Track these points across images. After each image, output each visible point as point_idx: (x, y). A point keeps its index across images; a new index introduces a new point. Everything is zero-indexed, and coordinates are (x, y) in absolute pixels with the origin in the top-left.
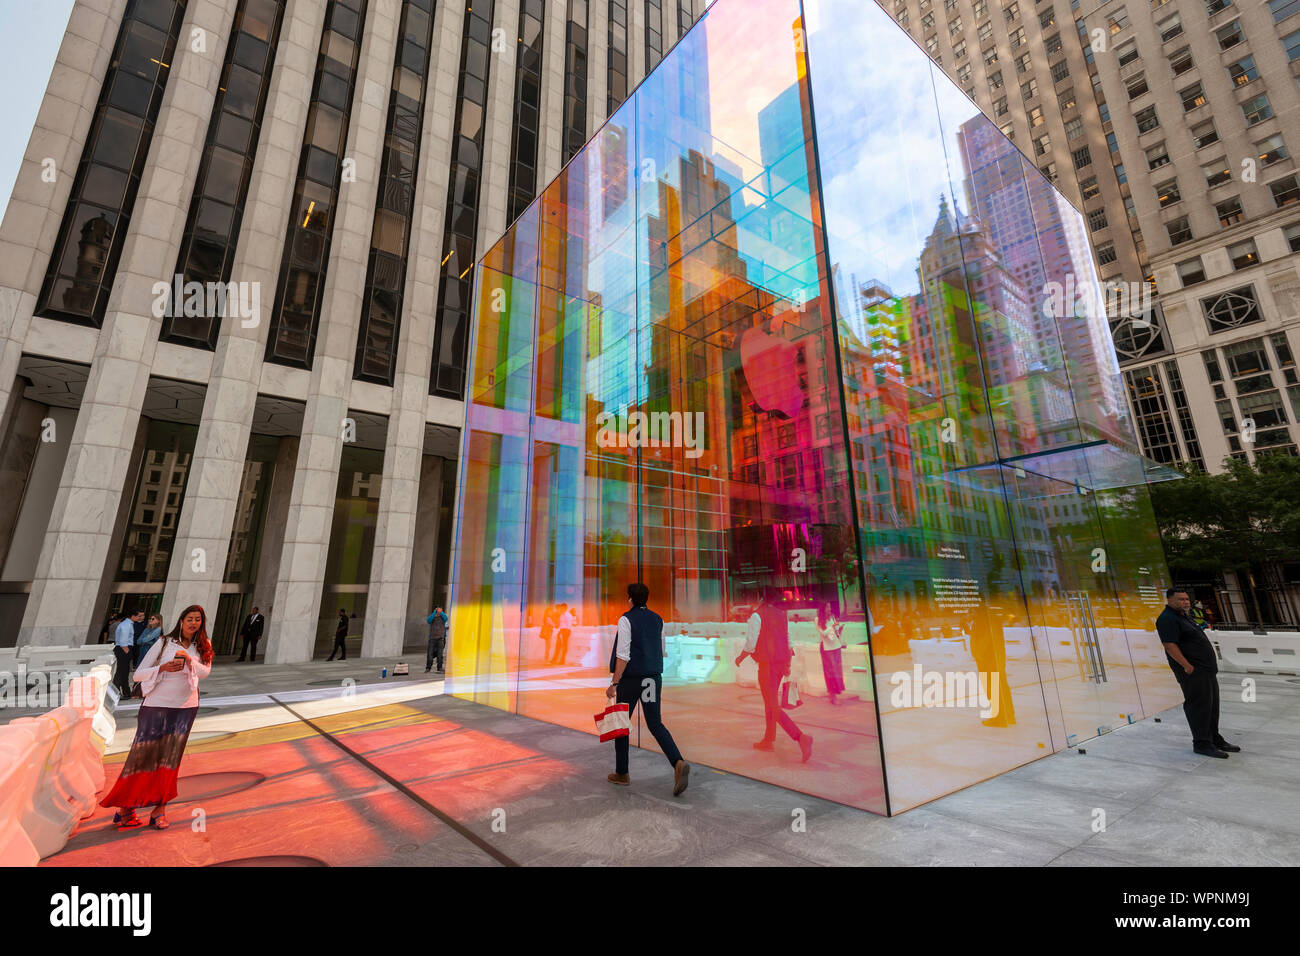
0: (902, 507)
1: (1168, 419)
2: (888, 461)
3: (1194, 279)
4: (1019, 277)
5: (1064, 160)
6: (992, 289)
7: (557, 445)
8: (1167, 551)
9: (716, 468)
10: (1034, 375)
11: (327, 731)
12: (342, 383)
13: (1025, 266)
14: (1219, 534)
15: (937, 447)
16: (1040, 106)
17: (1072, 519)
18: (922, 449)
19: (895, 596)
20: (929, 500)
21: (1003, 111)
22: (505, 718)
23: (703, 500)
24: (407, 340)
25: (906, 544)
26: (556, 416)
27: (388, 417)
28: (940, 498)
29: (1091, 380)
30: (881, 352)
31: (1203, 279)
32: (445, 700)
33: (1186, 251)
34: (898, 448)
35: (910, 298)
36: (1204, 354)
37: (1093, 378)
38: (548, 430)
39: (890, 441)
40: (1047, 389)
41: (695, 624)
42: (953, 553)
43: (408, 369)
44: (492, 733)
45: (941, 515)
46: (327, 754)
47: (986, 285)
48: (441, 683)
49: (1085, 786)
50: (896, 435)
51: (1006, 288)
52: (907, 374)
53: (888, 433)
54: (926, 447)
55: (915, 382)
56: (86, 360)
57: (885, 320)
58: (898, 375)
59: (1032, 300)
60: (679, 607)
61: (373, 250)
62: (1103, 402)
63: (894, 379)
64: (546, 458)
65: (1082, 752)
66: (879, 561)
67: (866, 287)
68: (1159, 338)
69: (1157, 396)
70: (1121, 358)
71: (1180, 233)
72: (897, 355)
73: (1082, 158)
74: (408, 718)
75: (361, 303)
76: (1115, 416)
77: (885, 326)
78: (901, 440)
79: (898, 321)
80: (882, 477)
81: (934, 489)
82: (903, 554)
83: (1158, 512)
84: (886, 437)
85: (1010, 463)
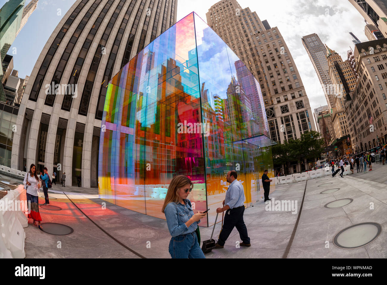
0: (221, 153)
1: (275, 132)
2: (219, 141)
3: (279, 102)
4: (249, 97)
5: (255, 73)
6: (243, 99)
7: (128, 134)
8: (274, 161)
9: (172, 142)
10: (251, 121)
11: (73, 202)
12: (76, 115)
13: (250, 95)
14: (282, 156)
15: (230, 138)
16: (250, 61)
17: (257, 155)
18: (227, 138)
19: (219, 176)
20: (228, 152)
21: (243, 60)
22: (112, 205)
23: (169, 152)
24: (91, 104)
25: (222, 163)
26: (128, 126)
27: (85, 124)
28: (231, 151)
29: (262, 123)
30: (218, 113)
31: (280, 102)
32: (99, 200)
33: (277, 96)
34: (221, 138)
35: (225, 100)
36: (281, 118)
37: (263, 123)
38: (125, 130)
39: (219, 136)
40: (254, 124)
41: (166, 185)
42: (229, 164)
43: (91, 112)
44: (110, 209)
45: (231, 156)
46: (73, 207)
47: (242, 98)
48: (98, 195)
49: (252, 213)
50: (221, 135)
51: (246, 99)
52: (224, 119)
53: (219, 134)
54: (228, 138)
55: (226, 121)
56: (33, 109)
57: (219, 105)
58: (222, 119)
59: (251, 103)
60: (161, 181)
61: (86, 80)
62: (264, 128)
63: (220, 120)
64: (124, 138)
65: (253, 206)
66: (216, 168)
67: (215, 96)
68: (274, 114)
69: (274, 127)
70: (268, 118)
71: (276, 92)
72: (222, 114)
73: (259, 73)
74: (90, 202)
75: (82, 94)
76: (267, 131)
77: (219, 106)
78: (222, 136)
79: (222, 105)
80: (217, 146)
81: (229, 149)
82: (221, 166)
83: (273, 152)
84: (218, 135)
85: (244, 140)
